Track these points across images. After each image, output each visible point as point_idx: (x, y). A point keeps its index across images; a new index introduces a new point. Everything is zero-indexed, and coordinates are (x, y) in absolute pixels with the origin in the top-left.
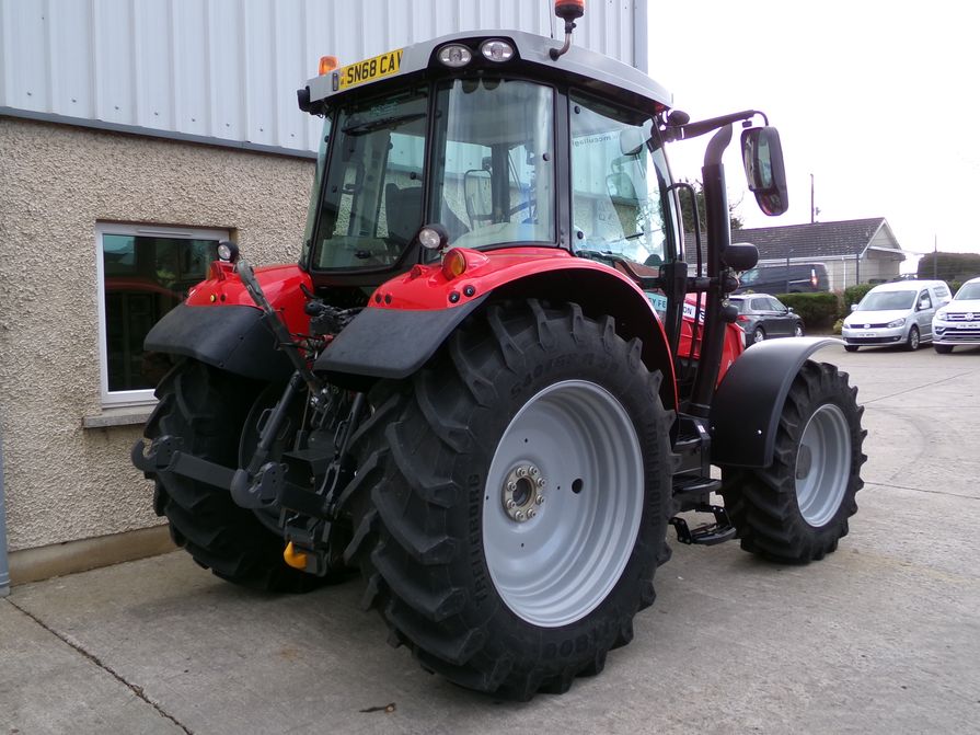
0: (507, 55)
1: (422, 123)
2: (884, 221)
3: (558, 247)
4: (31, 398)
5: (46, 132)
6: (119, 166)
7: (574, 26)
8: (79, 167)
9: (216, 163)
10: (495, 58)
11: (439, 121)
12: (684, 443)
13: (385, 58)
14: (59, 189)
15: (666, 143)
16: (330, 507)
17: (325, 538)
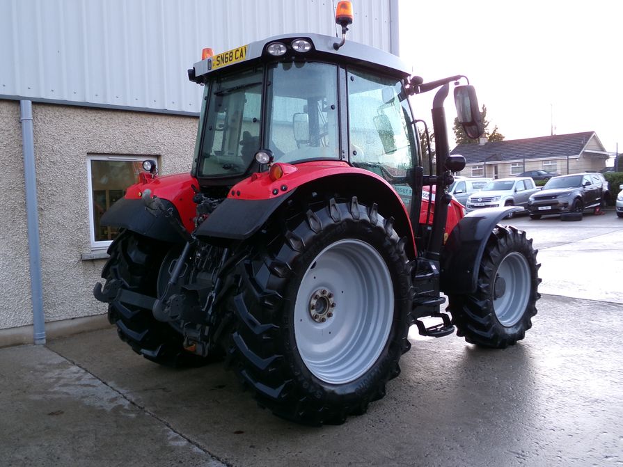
0: (307, 48)
1: (260, 87)
2: (594, 134)
3: (341, 161)
4: (55, 245)
5: (61, 109)
6: (98, 125)
7: (347, 29)
8: (77, 127)
9: (149, 120)
10: (301, 50)
11: (269, 87)
12: (423, 276)
13: (238, 50)
14: (68, 138)
15: (409, 96)
16: (210, 318)
17: (206, 334)
